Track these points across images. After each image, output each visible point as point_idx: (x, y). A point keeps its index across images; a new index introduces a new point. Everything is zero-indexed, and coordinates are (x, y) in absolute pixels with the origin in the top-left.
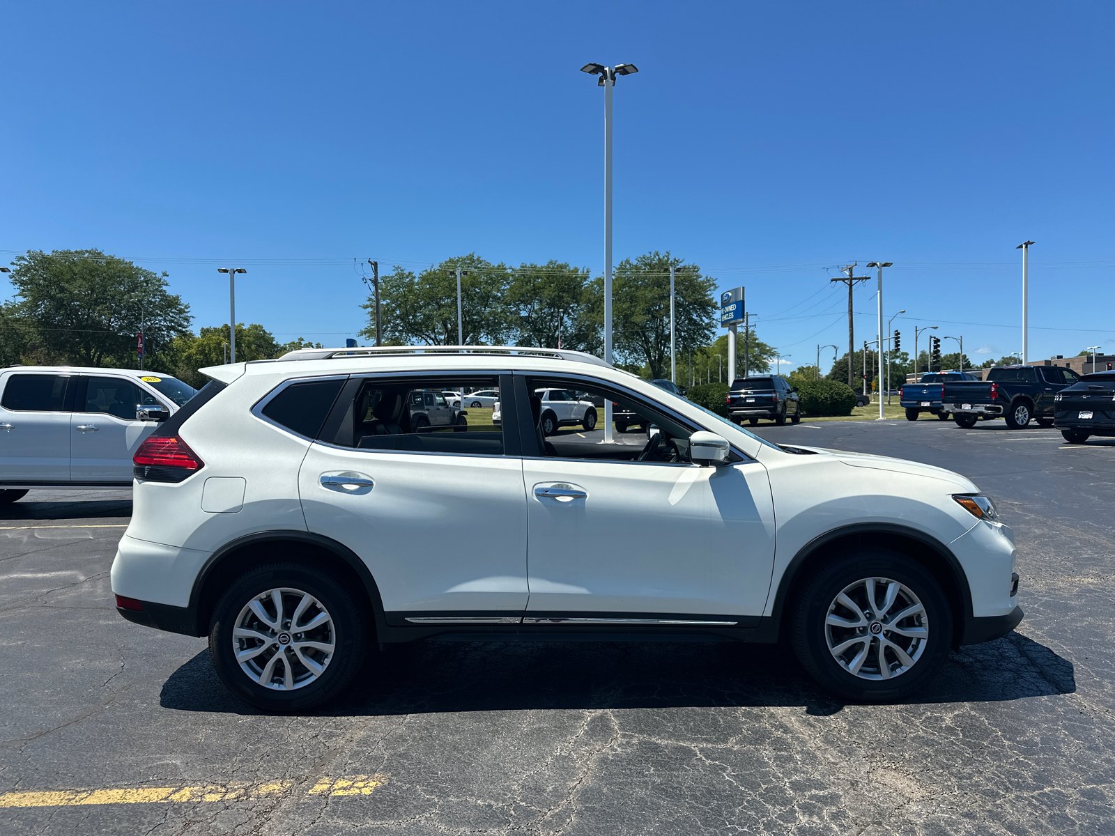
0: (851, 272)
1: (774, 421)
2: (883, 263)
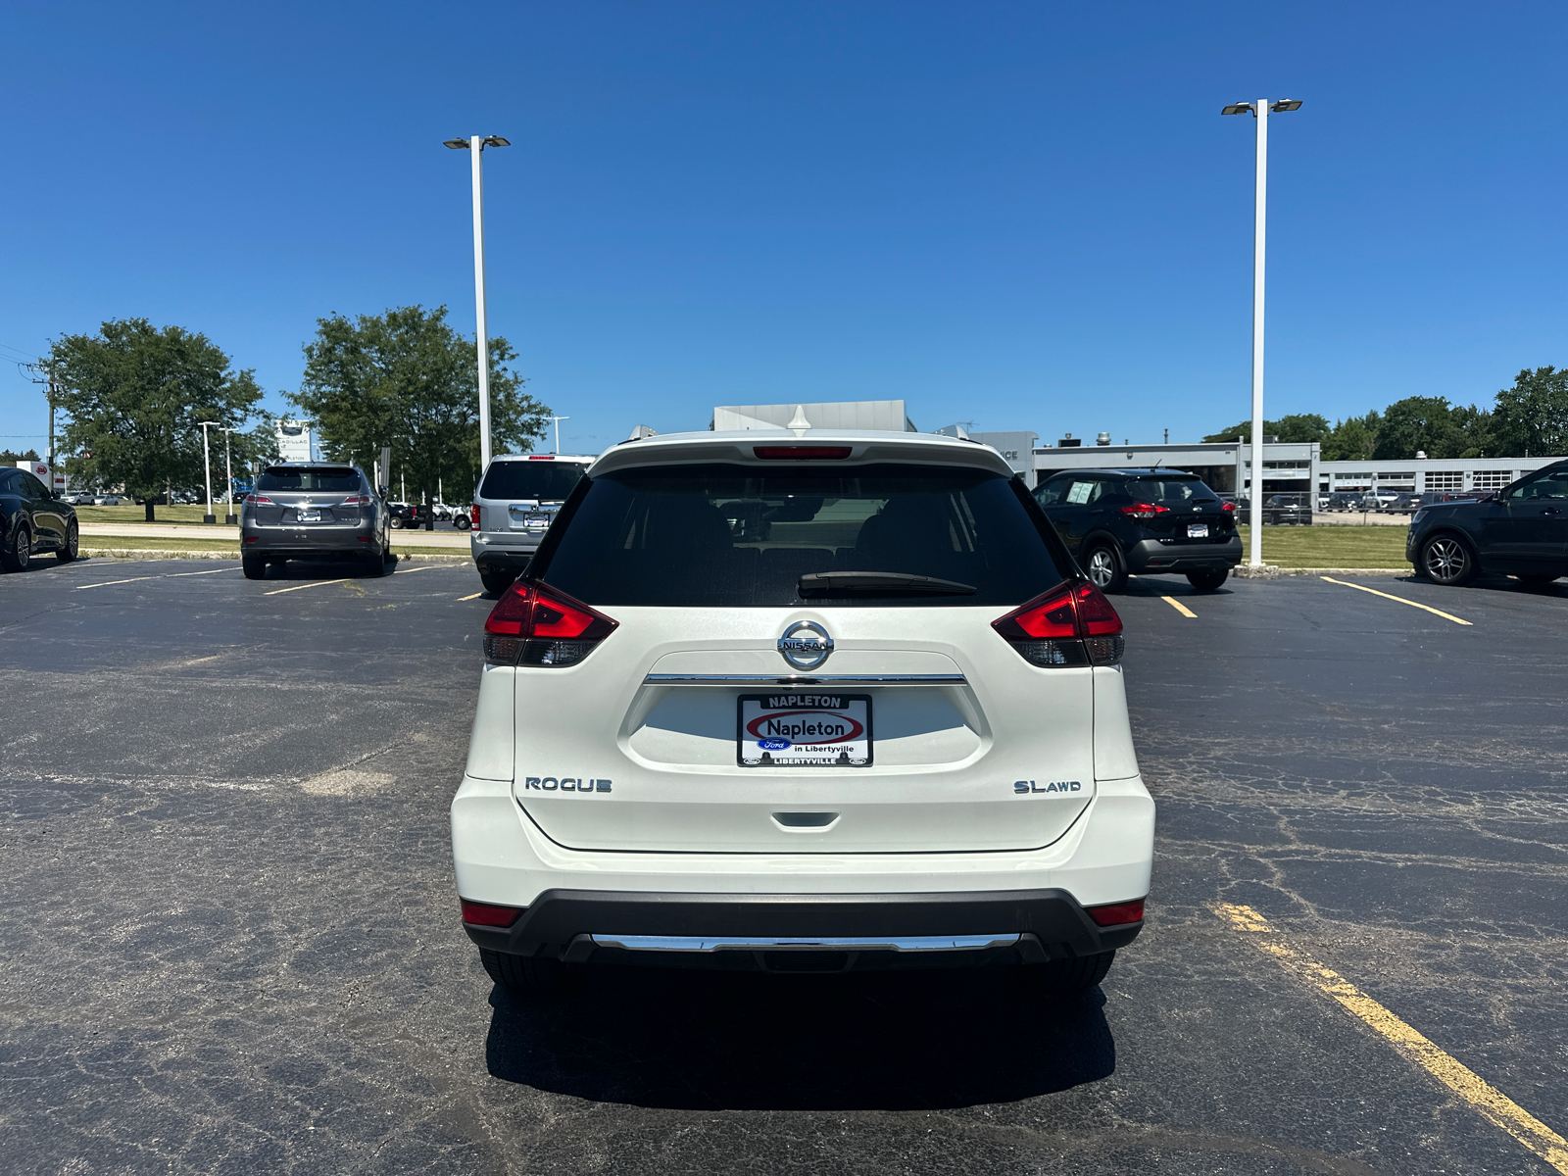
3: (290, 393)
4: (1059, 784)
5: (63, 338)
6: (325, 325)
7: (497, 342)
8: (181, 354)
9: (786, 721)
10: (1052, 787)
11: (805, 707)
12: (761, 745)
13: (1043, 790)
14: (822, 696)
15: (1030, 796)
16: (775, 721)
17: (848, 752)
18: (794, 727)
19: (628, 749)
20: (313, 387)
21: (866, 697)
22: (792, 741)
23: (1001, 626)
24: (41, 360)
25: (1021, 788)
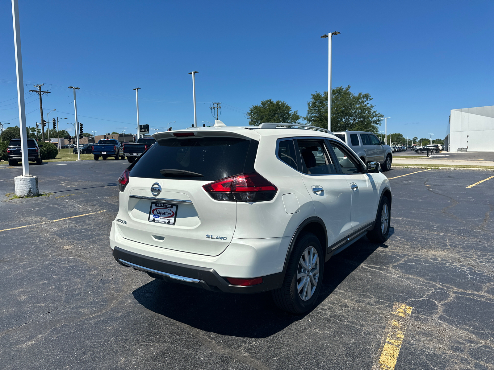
0: (40, 88)
1: (35, 162)
2: (76, 87)
3: (303, 117)
4: (220, 237)
5: (253, 106)
6: (314, 96)
7: (366, 95)
8: (279, 108)
9: (160, 210)
10: (217, 238)
11: (163, 207)
12: (154, 216)
13: (214, 238)
14: (167, 204)
15: (210, 239)
16: (157, 210)
17: (170, 221)
18: (161, 212)
19: (130, 214)
20: (310, 115)
21: (177, 206)
22: (160, 216)
23: (205, 187)
24: (248, 113)
25: (208, 237)
